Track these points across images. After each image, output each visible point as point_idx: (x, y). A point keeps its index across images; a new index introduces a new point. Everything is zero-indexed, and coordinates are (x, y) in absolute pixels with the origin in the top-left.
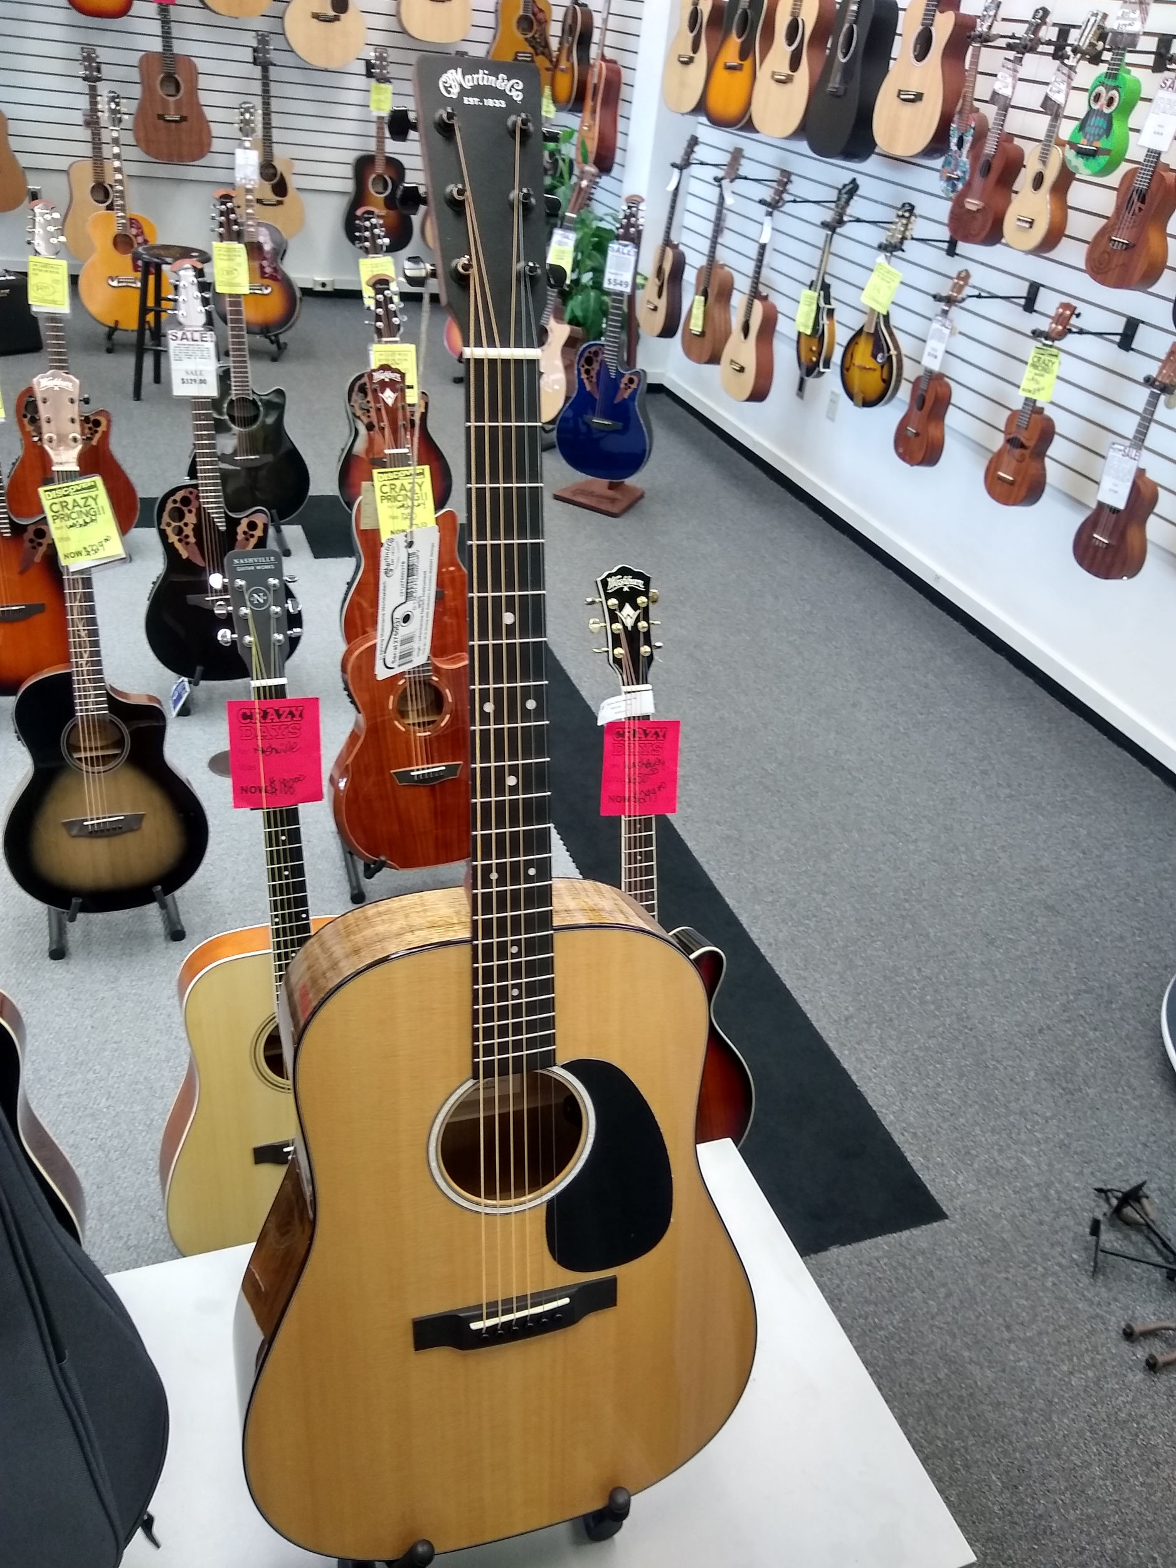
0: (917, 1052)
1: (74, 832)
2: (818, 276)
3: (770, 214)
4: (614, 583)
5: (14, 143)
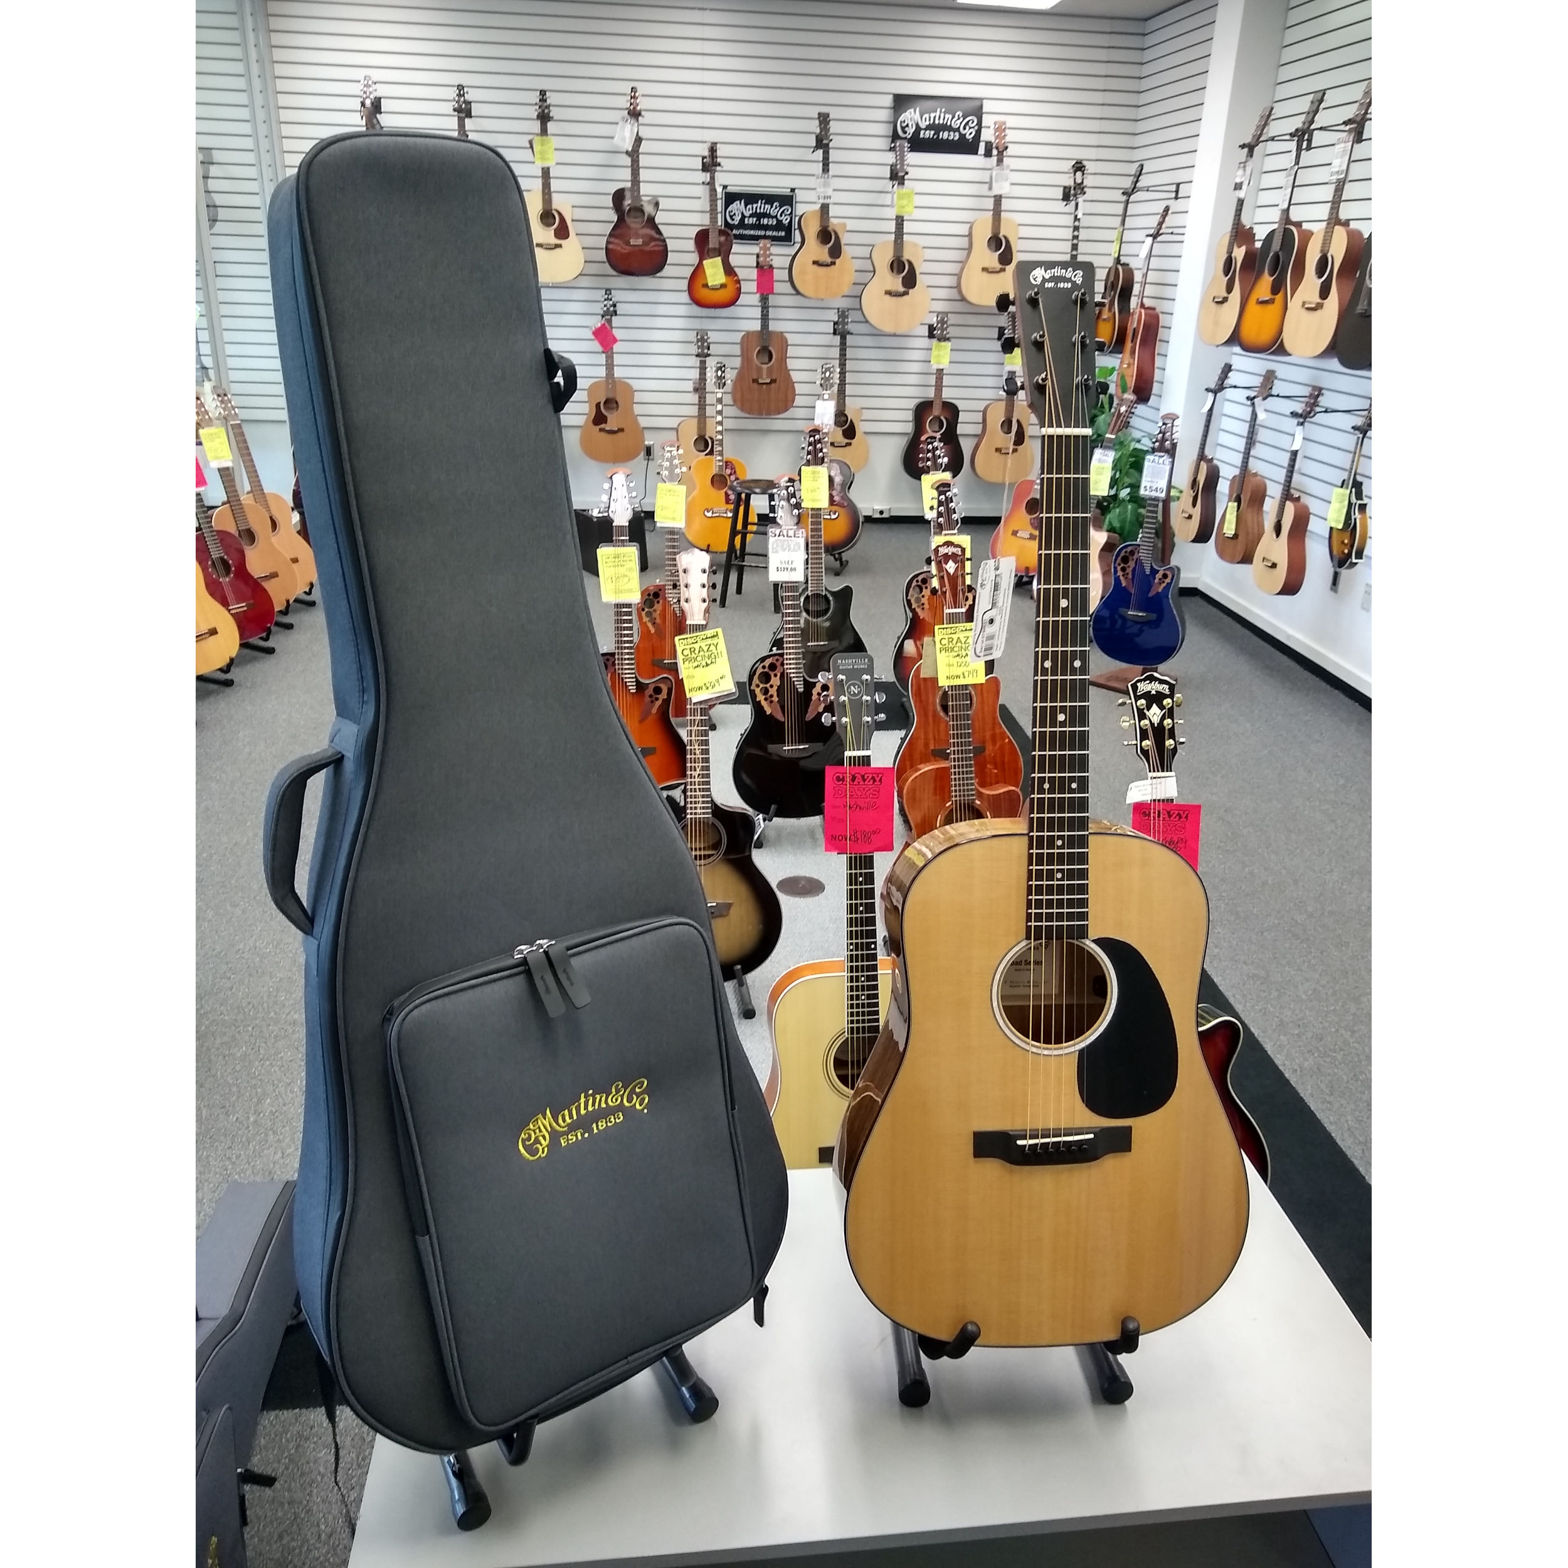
2: (1350, 476)
3: (1302, 424)
4: (1143, 688)
5: (638, 409)
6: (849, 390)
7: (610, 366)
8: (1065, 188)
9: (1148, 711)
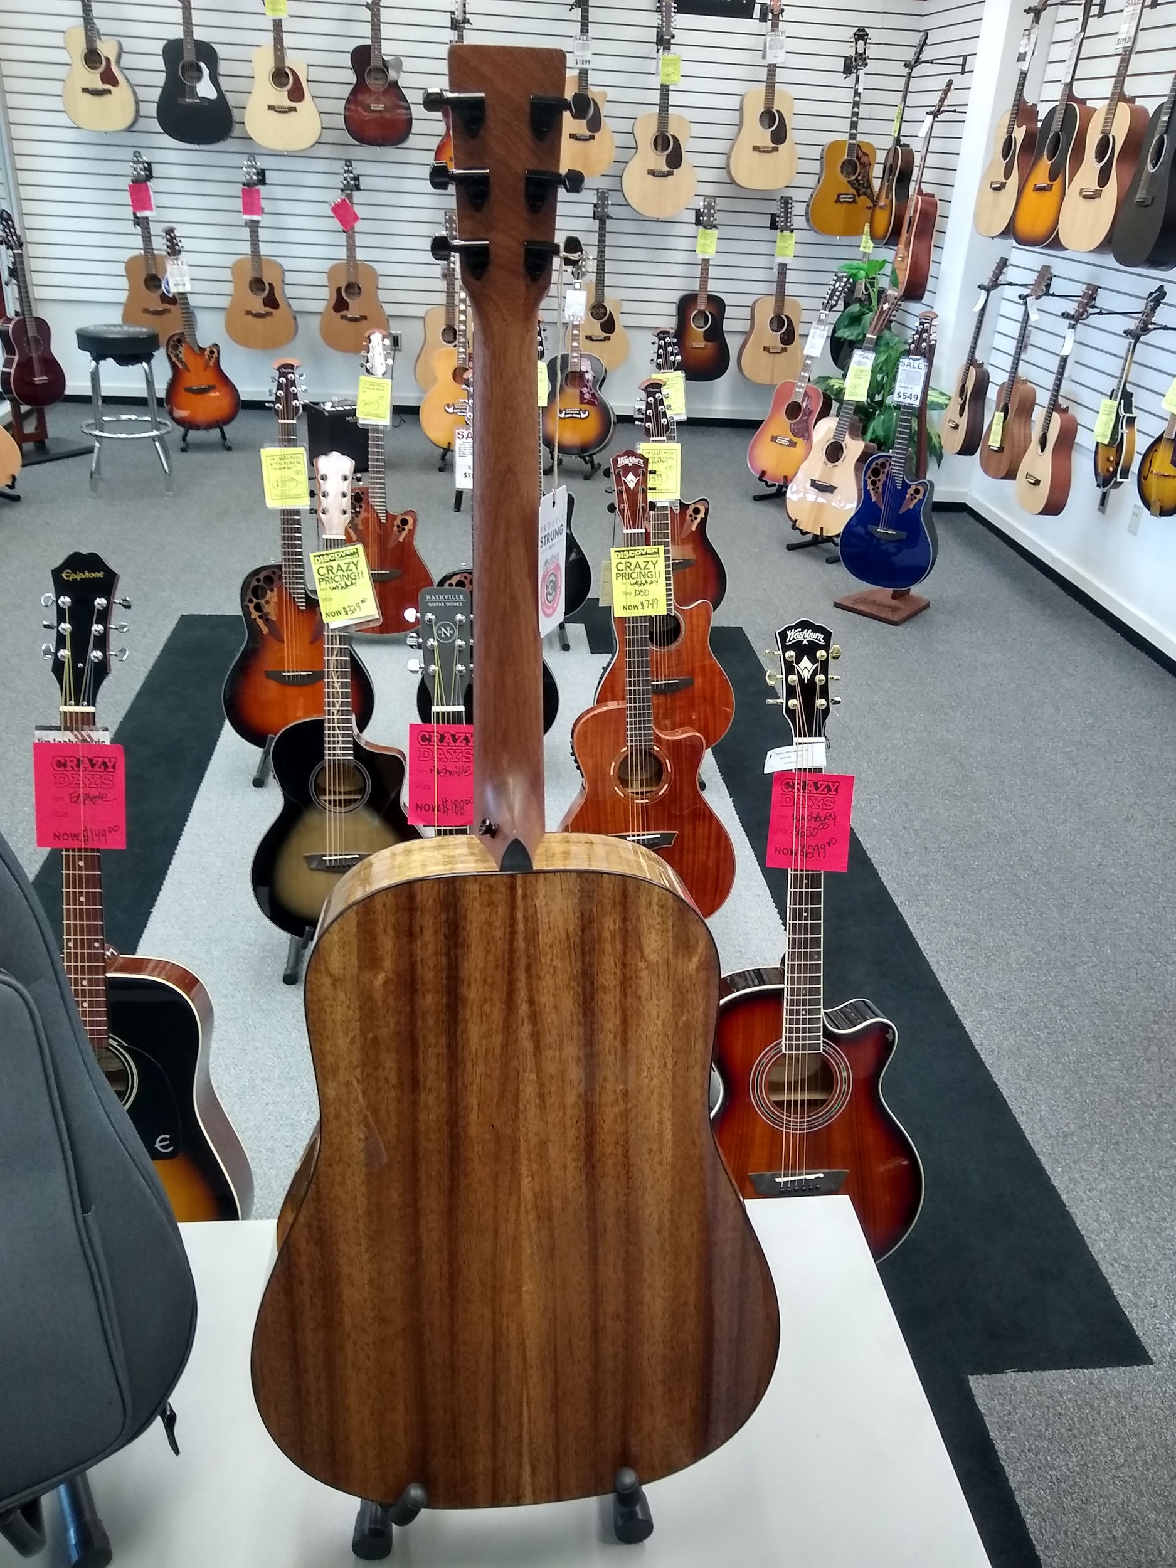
0: (1143, 1181)
1: (314, 866)
2: (1119, 385)
3: (1073, 327)
4: (793, 636)
5: (382, 296)
6: (608, 280)
7: (351, 247)
8: (846, 58)
9: (797, 664)
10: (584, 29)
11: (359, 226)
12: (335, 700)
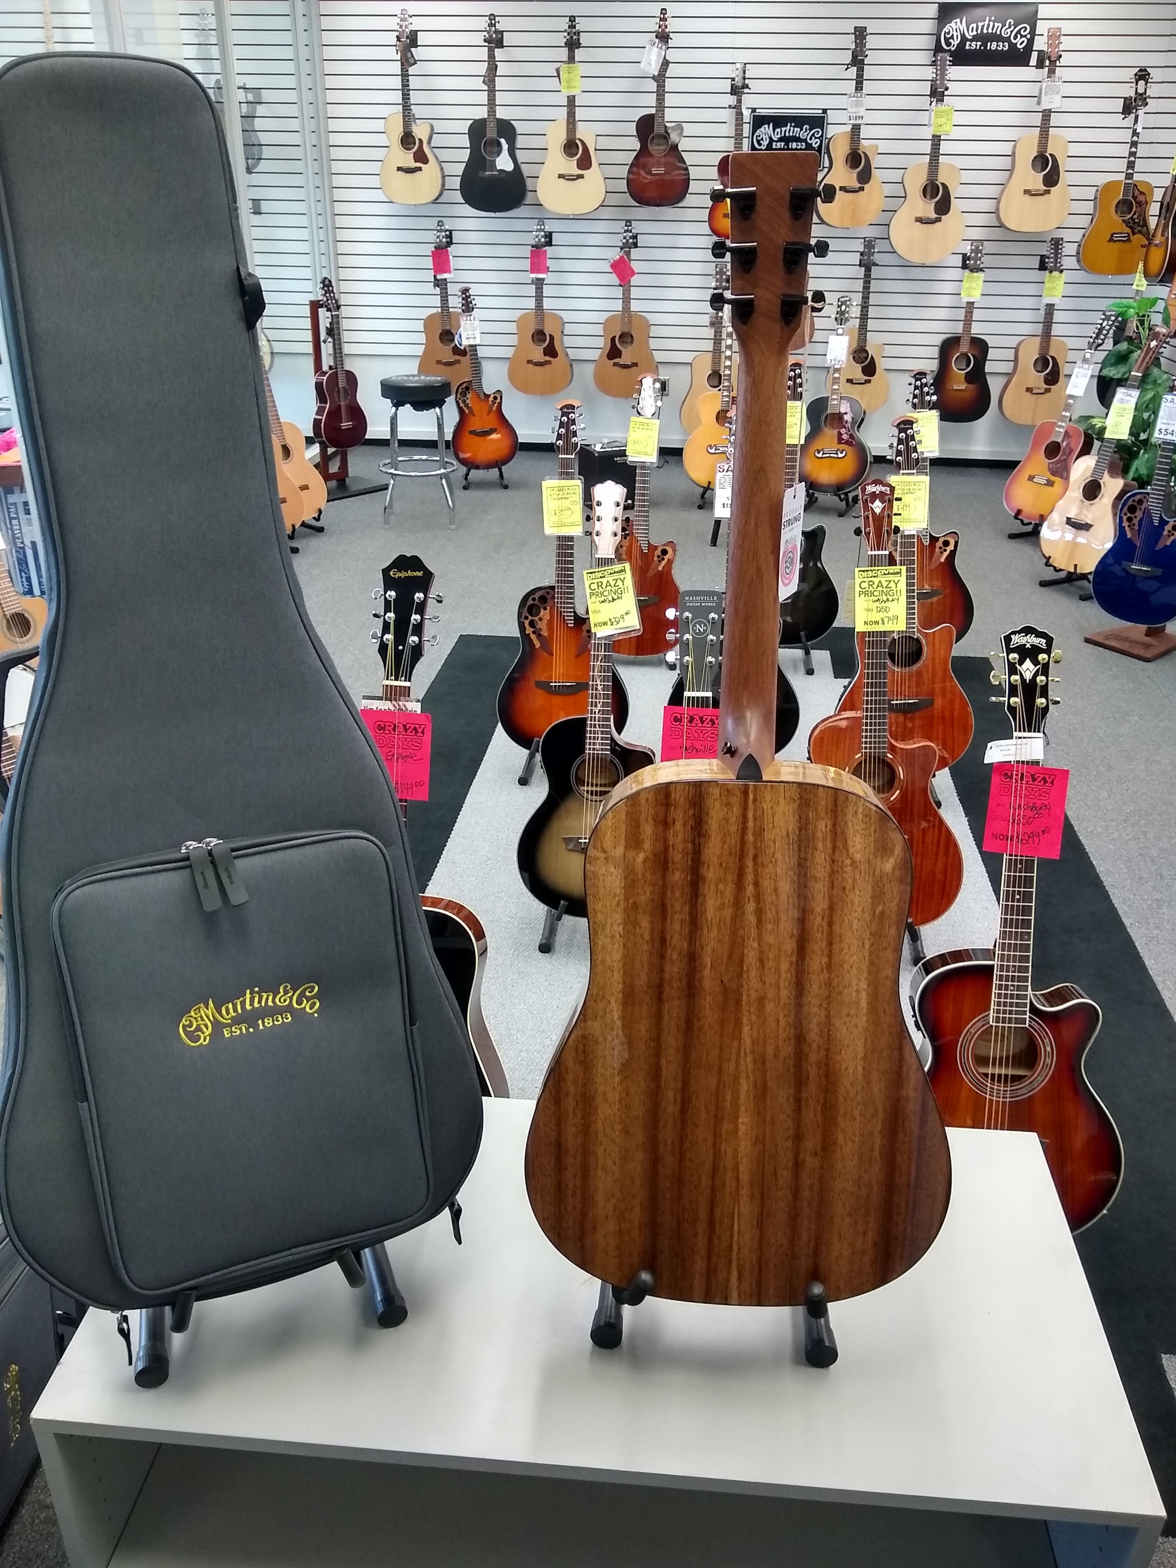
1: (570, 847)
4: (1017, 640)
5: (653, 344)
6: (871, 325)
7: (627, 300)
8: (1125, 98)
9: (1020, 665)
10: (859, 87)
11: (634, 280)
12: (598, 701)
